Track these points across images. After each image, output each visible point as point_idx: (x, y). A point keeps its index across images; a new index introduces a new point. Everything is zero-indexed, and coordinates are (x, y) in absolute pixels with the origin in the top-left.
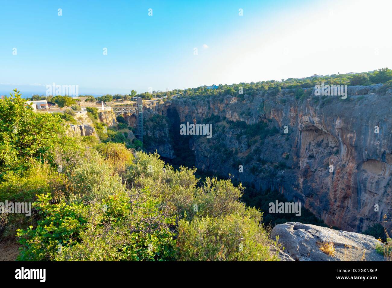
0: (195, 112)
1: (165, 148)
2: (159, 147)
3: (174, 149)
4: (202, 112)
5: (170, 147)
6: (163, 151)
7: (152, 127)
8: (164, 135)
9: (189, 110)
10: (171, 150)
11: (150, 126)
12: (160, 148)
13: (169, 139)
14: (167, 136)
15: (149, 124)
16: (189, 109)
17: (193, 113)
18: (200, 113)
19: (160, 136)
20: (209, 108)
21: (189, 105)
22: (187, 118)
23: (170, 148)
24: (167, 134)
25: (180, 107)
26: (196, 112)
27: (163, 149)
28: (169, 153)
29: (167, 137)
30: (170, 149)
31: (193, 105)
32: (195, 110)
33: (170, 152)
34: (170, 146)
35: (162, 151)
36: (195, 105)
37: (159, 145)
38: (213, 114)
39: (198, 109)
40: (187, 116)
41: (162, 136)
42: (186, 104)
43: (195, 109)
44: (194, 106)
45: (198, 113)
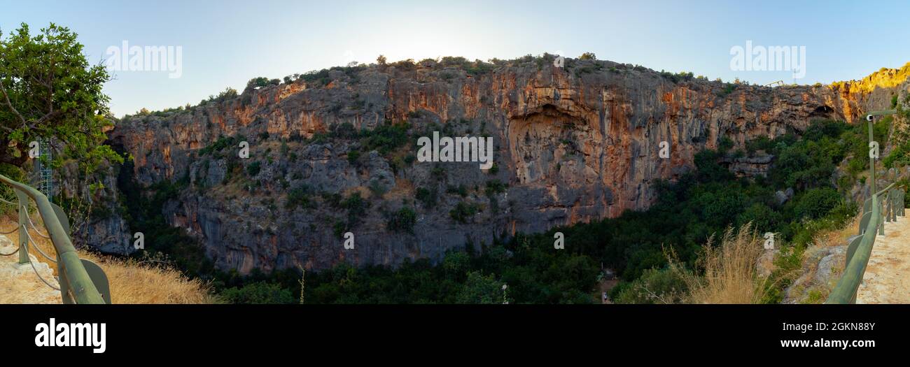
0: (169, 142)
1: (110, 229)
2: (95, 228)
3: (131, 229)
4: (189, 139)
5: (122, 226)
6: (105, 239)
7: (76, 174)
8: (105, 195)
9: (155, 139)
10: (125, 232)
11: (70, 171)
12: (97, 232)
13: (119, 206)
14: (114, 196)
15: (68, 165)
16: (155, 136)
17: (164, 144)
18: (183, 141)
19: (98, 200)
20: (210, 126)
21: (154, 127)
22: (152, 155)
23: (123, 229)
24: (113, 193)
25: (134, 135)
26: (173, 141)
27: (105, 232)
28: (120, 242)
29: (113, 198)
30: (121, 230)
31: (163, 126)
32: (171, 137)
33: (123, 240)
34: (122, 222)
35: (104, 237)
36: (168, 126)
37: (95, 223)
38: (221, 136)
39: (176, 135)
40: (151, 153)
41: (102, 199)
42: (148, 126)
43: (169, 134)
44: (166, 128)
45: (177, 144)
